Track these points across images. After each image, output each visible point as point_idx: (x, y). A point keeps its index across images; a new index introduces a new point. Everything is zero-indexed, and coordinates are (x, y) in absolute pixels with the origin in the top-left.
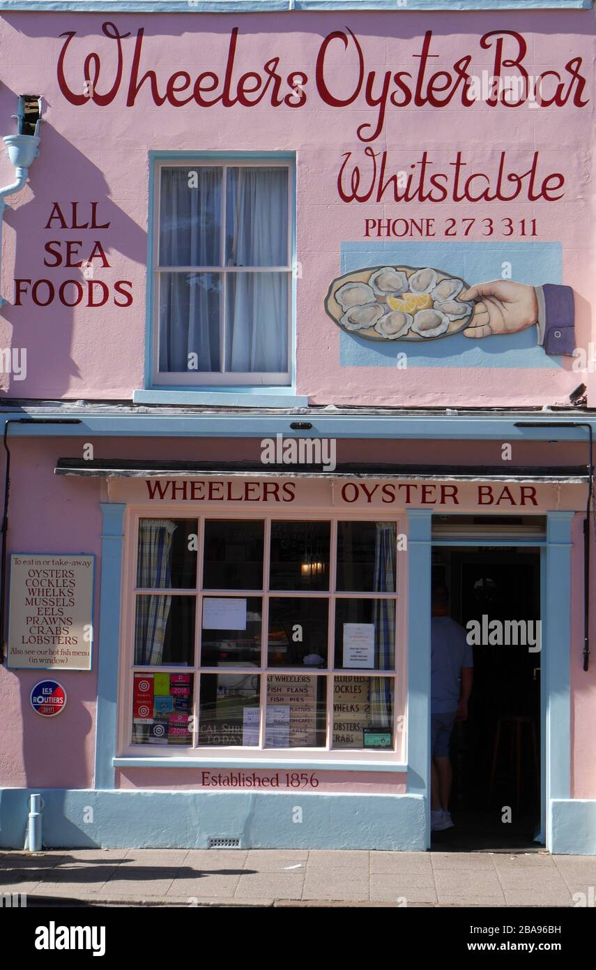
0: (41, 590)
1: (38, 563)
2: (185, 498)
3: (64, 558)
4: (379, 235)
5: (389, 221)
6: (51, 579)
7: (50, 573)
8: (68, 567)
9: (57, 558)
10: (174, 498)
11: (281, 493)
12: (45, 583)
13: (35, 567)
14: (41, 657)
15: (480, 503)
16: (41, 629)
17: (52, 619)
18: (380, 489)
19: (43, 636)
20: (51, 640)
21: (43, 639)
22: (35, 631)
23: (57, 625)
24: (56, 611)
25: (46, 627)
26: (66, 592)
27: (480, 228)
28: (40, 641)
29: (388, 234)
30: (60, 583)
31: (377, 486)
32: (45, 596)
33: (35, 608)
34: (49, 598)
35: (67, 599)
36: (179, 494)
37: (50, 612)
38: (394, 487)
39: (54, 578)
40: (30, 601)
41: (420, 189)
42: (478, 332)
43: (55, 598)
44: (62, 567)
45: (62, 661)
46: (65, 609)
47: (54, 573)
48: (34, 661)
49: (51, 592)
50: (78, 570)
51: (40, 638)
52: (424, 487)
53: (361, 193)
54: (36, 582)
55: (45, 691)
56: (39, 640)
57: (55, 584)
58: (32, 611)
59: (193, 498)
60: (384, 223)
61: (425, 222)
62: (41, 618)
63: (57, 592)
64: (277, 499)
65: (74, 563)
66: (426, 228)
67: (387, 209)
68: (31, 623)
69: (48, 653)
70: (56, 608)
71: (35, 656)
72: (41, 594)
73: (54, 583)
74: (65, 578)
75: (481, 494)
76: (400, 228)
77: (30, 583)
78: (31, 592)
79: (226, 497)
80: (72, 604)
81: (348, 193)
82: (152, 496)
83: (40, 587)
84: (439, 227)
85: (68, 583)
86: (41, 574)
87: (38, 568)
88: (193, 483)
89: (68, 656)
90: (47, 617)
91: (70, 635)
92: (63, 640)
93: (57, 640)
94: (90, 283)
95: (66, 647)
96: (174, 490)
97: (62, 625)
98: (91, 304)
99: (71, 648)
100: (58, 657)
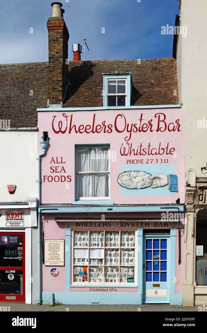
3: (57, 240)
4: (130, 163)
5: (133, 160)
8: (58, 242)
9: (55, 240)
10: (82, 226)
11: (107, 225)
12: (53, 246)
13: (50, 242)
14: (53, 263)
17: (54, 254)
20: (54, 259)
22: (51, 257)
25: (53, 256)
26: (57, 248)
27: (155, 161)
29: (132, 163)
30: (56, 246)
31: (130, 223)
36: (84, 225)
37: (54, 252)
40: (49, 250)
41: (140, 152)
42: (154, 186)
44: (57, 242)
46: (57, 252)
47: (55, 244)
48: (51, 264)
49: (54, 248)
50: (60, 243)
53: (126, 153)
54: (50, 246)
55: (53, 270)
56: (52, 259)
58: (50, 252)
59: (87, 226)
60: (131, 161)
61: (141, 160)
62: (52, 254)
66: (141, 162)
67: (132, 157)
68: (50, 255)
72: (52, 249)
76: (135, 162)
78: (50, 248)
79: (94, 226)
80: (59, 251)
81: (123, 153)
82: (77, 226)
84: (144, 161)
85: (58, 246)
87: (51, 243)
88: (87, 223)
89: (58, 263)
91: (59, 258)
92: (57, 259)
93: (56, 259)
94: (61, 176)
95: (58, 260)
96: (82, 224)
97: (57, 256)
98: (61, 181)
99: (59, 261)
100: (56, 263)
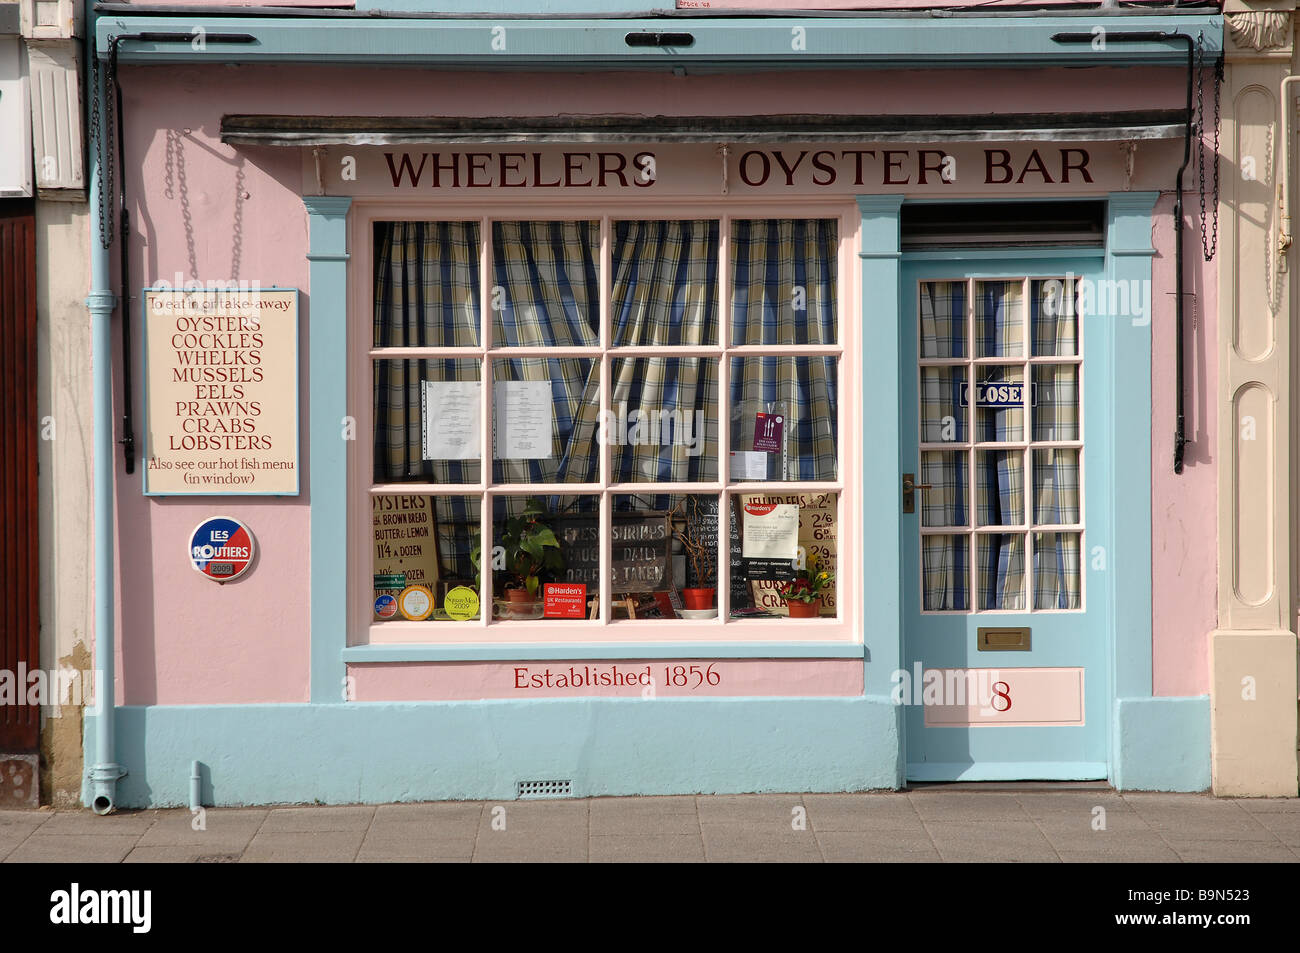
0: (201, 354)
2: (456, 184)
6: (218, 334)
7: (215, 323)
10: (436, 184)
11: (631, 171)
12: (208, 342)
14: (208, 475)
15: (989, 180)
16: (203, 423)
17: (223, 405)
18: (808, 158)
19: (204, 434)
20: (223, 442)
21: (208, 441)
22: (192, 427)
23: (233, 415)
24: (229, 392)
25: (213, 420)
26: (246, 357)
28: (203, 445)
30: (236, 341)
31: (803, 154)
32: (209, 365)
33: (191, 386)
34: (215, 367)
35: (249, 369)
37: (219, 392)
38: (833, 155)
39: (224, 332)
40: (181, 371)
43: (226, 366)
45: (245, 480)
46: (246, 387)
47: (224, 323)
48: (194, 480)
49: (219, 358)
50: (265, 317)
51: (202, 439)
52: (887, 154)
54: (190, 341)
55: (215, 536)
56: (200, 443)
57: (226, 344)
58: (187, 390)
59: (471, 184)
62: (203, 404)
63: (230, 357)
65: (261, 305)
68: (185, 414)
69: (218, 466)
70: (230, 385)
71: (196, 472)
72: (201, 360)
73: (225, 340)
74: (244, 331)
75: (989, 166)
77: (179, 341)
78: (183, 357)
79: (531, 181)
80: (258, 378)
82: (396, 182)
83: (198, 348)
85: (249, 341)
86: (201, 324)
87: (196, 314)
88: (470, 157)
89: (254, 471)
90: (214, 403)
91: (257, 434)
92: (245, 442)
93: (232, 442)
95: (250, 455)
97: (242, 416)
99: (261, 455)
100: (238, 472)
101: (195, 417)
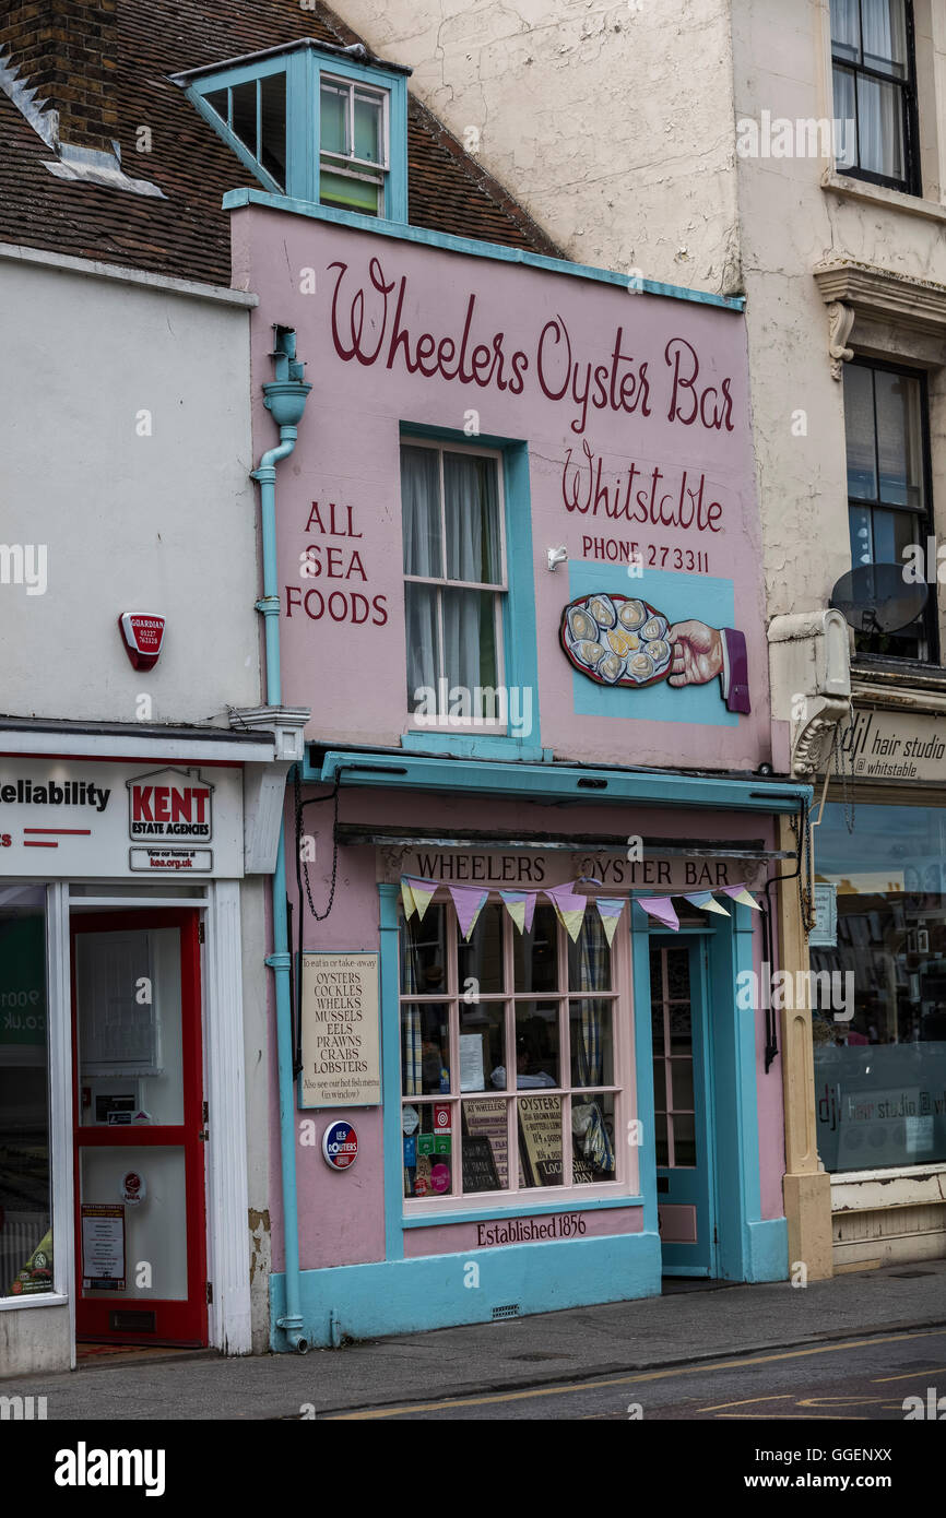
0: (330, 1001)
1: (326, 964)
2: (451, 877)
3: (350, 958)
4: (596, 556)
5: (603, 541)
6: (338, 985)
7: (335, 978)
8: (354, 969)
9: (343, 958)
10: (442, 876)
11: (533, 870)
12: (333, 991)
13: (323, 970)
14: (336, 1091)
16: (331, 1052)
17: (341, 1039)
18: (611, 864)
19: (332, 1060)
20: (342, 1066)
21: (334, 1066)
22: (326, 1055)
23: (347, 1046)
24: (345, 1029)
25: (337, 1050)
26: (353, 1002)
27: (673, 559)
29: (604, 557)
30: (348, 990)
32: (334, 1009)
33: (325, 1024)
34: (337, 1010)
35: (355, 1012)
36: (447, 870)
37: (339, 1030)
38: (622, 863)
39: (342, 984)
40: (320, 1014)
41: (627, 507)
43: (343, 1010)
44: (347, 970)
45: (353, 1094)
46: (354, 1025)
47: (341, 977)
48: (327, 1096)
49: (340, 1003)
50: (363, 972)
51: (331, 1065)
53: (582, 503)
54: (325, 991)
55: (341, 1135)
56: (331, 1067)
57: (343, 993)
58: (323, 1029)
59: (458, 877)
60: (600, 543)
61: (630, 545)
62: (332, 1040)
63: (345, 1004)
64: (530, 879)
65: (361, 963)
66: (631, 553)
67: (601, 526)
68: (322, 1045)
69: (340, 1084)
70: (345, 1024)
71: (328, 1089)
72: (330, 1005)
73: (342, 990)
74: (351, 984)
76: (612, 550)
77: (319, 991)
78: (320, 1003)
79: (487, 876)
80: (360, 1018)
81: (571, 500)
83: (328, 996)
84: (642, 553)
86: (329, 979)
87: (327, 971)
88: (458, 857)
89: (359, 1088)
90: (336, 1037)
91: (360, 1059)
92: (353, 1066)
93: (347, 1066)
94: (354, 596)
95: (357, 1076)
96: (442, 865)
97: (352, 1047)
98: (354, 620)
99: (361, 1076)
100: (351, 1089)
101: (327, 1048)
